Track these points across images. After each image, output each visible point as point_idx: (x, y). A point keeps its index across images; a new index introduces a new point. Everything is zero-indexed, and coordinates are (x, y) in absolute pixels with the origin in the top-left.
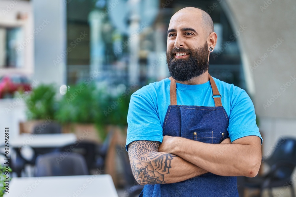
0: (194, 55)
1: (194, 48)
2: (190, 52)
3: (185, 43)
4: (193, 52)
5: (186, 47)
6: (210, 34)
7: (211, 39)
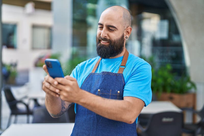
0: (112, 44)
1: (113, 39)
2: (110, 41)
3: (108, 35)
4: (112, 42)
5: (108, 38)
6: (127, 28)
7: (127, 31)
